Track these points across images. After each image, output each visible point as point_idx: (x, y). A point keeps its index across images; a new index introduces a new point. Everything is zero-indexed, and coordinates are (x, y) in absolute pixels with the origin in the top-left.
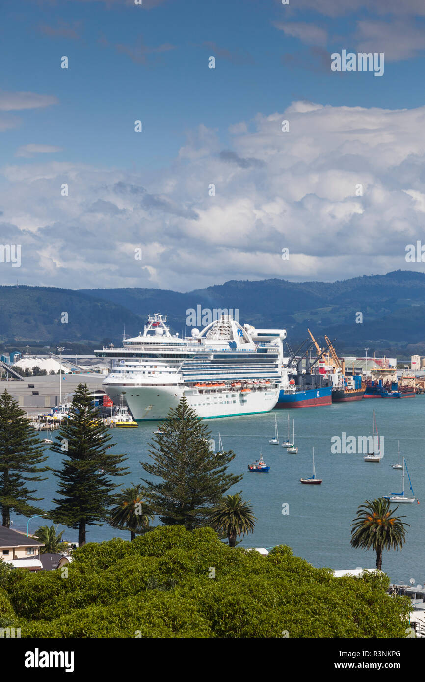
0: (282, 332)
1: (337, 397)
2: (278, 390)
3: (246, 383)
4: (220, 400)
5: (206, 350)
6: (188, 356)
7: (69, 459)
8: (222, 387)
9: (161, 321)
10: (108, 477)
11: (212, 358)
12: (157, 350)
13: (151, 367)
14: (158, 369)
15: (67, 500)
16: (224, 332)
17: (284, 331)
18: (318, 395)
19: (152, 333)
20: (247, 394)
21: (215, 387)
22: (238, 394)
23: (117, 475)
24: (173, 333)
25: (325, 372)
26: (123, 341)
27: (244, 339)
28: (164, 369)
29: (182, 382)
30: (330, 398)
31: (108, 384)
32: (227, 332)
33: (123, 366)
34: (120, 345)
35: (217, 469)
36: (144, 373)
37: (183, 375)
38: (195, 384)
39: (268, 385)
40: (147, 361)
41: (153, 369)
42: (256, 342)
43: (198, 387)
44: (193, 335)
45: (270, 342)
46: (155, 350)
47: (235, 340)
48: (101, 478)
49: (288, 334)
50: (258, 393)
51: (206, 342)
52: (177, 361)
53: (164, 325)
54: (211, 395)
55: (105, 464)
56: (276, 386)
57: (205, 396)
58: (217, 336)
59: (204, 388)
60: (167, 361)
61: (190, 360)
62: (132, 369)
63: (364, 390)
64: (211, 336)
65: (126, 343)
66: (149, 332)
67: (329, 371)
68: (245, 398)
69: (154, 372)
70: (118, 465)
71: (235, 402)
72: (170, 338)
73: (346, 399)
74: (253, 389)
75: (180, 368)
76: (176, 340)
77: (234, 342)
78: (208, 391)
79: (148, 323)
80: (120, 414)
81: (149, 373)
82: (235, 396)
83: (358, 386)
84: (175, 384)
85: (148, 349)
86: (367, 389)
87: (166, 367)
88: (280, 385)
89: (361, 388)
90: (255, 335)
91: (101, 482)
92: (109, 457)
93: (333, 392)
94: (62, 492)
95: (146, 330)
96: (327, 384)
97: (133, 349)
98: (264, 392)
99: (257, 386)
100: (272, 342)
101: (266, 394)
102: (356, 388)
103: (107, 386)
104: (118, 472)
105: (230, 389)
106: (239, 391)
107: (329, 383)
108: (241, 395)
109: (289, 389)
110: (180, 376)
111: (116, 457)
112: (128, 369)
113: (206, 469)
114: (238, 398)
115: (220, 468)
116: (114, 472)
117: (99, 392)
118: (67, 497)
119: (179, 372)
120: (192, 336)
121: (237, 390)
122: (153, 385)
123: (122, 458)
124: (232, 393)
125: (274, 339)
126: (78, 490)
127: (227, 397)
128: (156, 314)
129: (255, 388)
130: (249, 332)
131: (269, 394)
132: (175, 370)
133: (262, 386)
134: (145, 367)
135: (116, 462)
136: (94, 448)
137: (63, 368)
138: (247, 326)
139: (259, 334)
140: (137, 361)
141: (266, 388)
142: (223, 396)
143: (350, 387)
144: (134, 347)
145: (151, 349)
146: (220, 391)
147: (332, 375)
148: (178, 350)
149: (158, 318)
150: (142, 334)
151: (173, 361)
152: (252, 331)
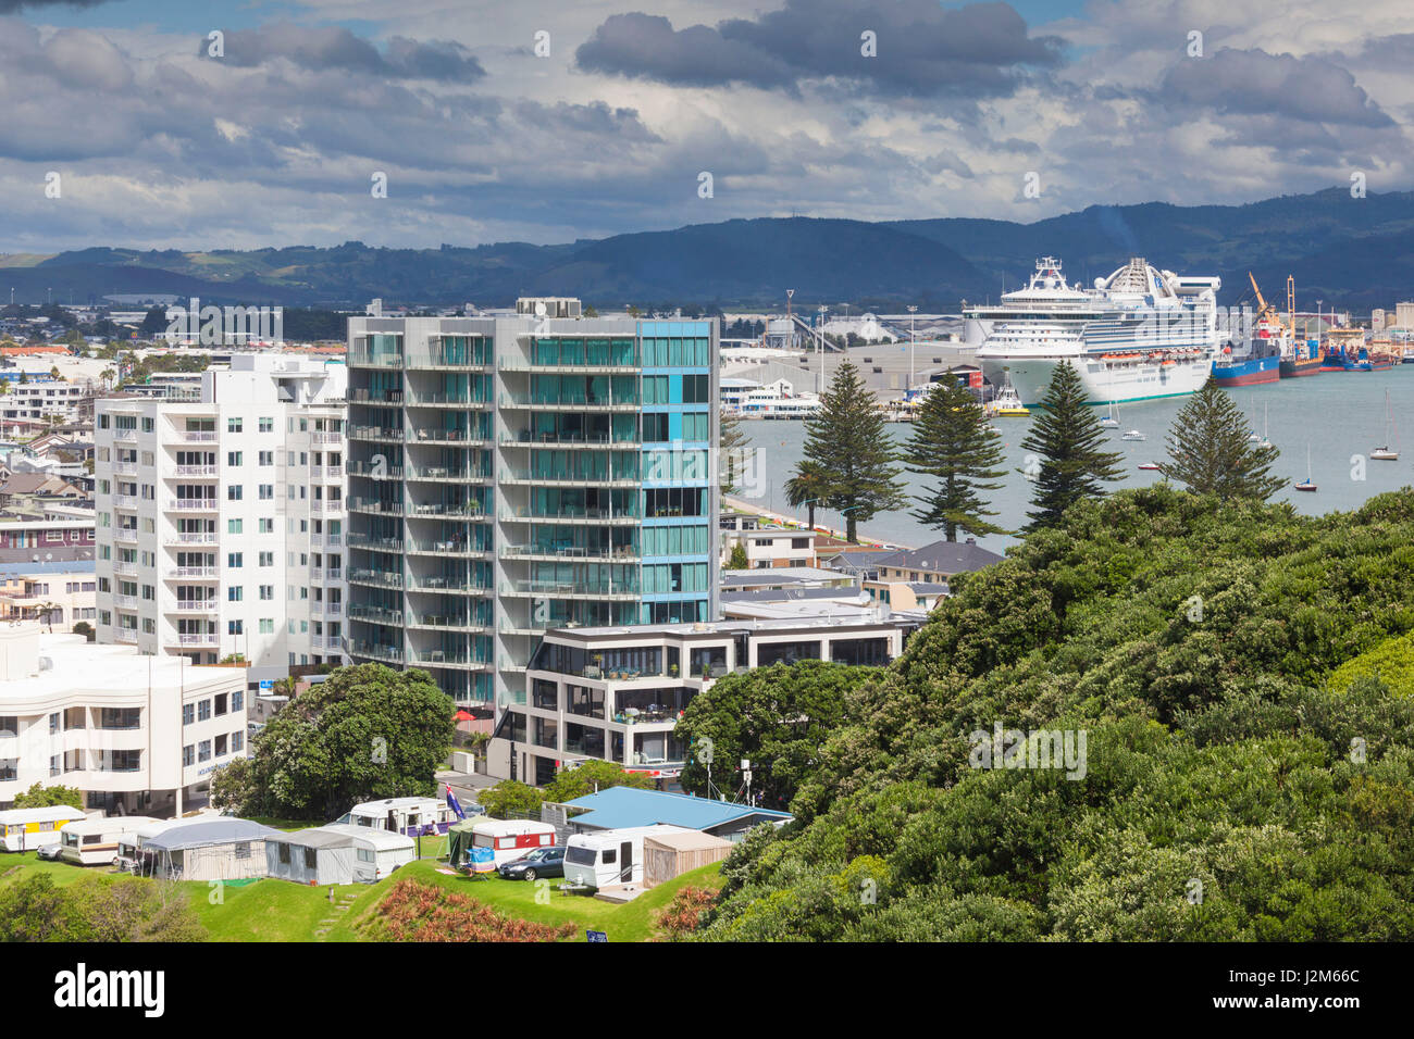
0: (1215, 281)
1: (1287, 371)
2: (1210, 361)
3: (1169, 352)
4: (1137, 377)
5: (1116, 308)
6: (1092, 317)
7: (1048, 459)
8: (1137, 358)
9: (1054, 268)
10: (1099, 483)
11: (1123, 318)
12: (1050, 308)
13: (1042, 332)
14: (1052, 335)
15: (1045, 513)
16: (1137, 282)
17: (1218, 279)
18: (1262, 368)
19: (1040, 285)
20: (1169, 368)
21: (1128, 359)
22: (1157, 368)
23: (1110, 479)
24: (1070, 284)
25: (1269, 336)
26: (1003, 296)
27: (1164, 291)
28: (1060, 335)
29: (1086, 352)
30: (1277, 374)
31: (983, 357)
32: (1141, 282)
33: (1002, 331)
34: (997, 302)
35: (1254, 471)
36: (1033, 340)
37: (1086, 343)
38: (1101, 356)
39: (1197, 354)
40: (1036, 324)
41: (1045, 335)
42: (1179, 295)
43: (1105, 360)
44: (1097, 286)
45: (1197, 295)
46: (1047, 308)
47: (1151, 292)
48: (1090, 484)
49: (1223, 283)
50: (1183, 365)
51: (1114, 297)
52: (1077, 324)
53: (1058, 274)
54: (1123, 370)
55: (1094, 465)
56: (1208, 356)
57: (1115, 371)
58: (1127, 288)
59: (1113, 360)
60: (1064, 324)
61: (1096, 322)
62: (1016, 335)
63: (1322, 360)
64: (1119, 288)
65: (1007, 300)
66: (1037, 284)
67: (1274, 334)
68: (1167, 374)
69: (1046, 340)
70: (1112, 467)
71: (1154, 379)
72: (1065, 292)
73: (1299, 373)
74: (1178, 361)
75: (1082, 333)
76: (1075, 294)
77: (1151, 297)
78: (1118, 365)
79: (1038, 271)
80: (1005, 398)
81: (1040, 340)
82: (1153, 371)
83: (1313, 354)
84: (1076, 356)
85: (1038, 308)
86: (1326, 358)
87: (1063, 332)
88: (1213, 354)
89: (1317, 357)
90: (1178, 285)
91: (1089, 490)
92: (1100, 456)
93: (1281, 363)
94: (1036, 503)
95: (1032, 284)
96: (1273, 353)
97: (1016, 307)
98: (1192, 365)
99: (1182, 356)
100: (1201, 295)
101: (1194, 368)
102: (1311, 358)
103: (982, 360)
104: (1114, 476)
105: (1147, 362)
106: (1160, 365)
107: (1275, 351)
108: (1162, 370)
109: (1223, 360)
110: (1082, 344)
111: (1110, 455)
112: (1011, 335)
113: (1242, 471)
114: (1157, 374)
115: (1259, 469)
116: (1106, 475)
117: (964, 367)
118: (1046, 509)
119: (1081, 339)
120: (1094, 288)
121: (1155, 363)
122: (1045, 357)
123: (1117, 457)
124: (1149, 367)
125: (1204, 291)
126: (1062, 500)
127: (1144, 372)
128: (1046, 259)
129: (1179, 360)
130: (1170, 281)
131: (1199, 367)
132: (1074, 336)
133: (1190, 356)
134: (1034, 332)
135: (1109, 463)
136: (1080, 444)
137: (889, 335)
138: (1167, 273)
139: (1182, 285)
140: (1022, 324)
141: (1194, 359)
142: (1138, 371)
143: (1302, 356)
144: (1017, 304)
145: (1042, 308)
146: (1135, 364)
147: (1279, 340)
148: (1079, 308)
149: (1049, 263)
150: (1028, 285)
151: (1071, 324)
152: (1174, 280)
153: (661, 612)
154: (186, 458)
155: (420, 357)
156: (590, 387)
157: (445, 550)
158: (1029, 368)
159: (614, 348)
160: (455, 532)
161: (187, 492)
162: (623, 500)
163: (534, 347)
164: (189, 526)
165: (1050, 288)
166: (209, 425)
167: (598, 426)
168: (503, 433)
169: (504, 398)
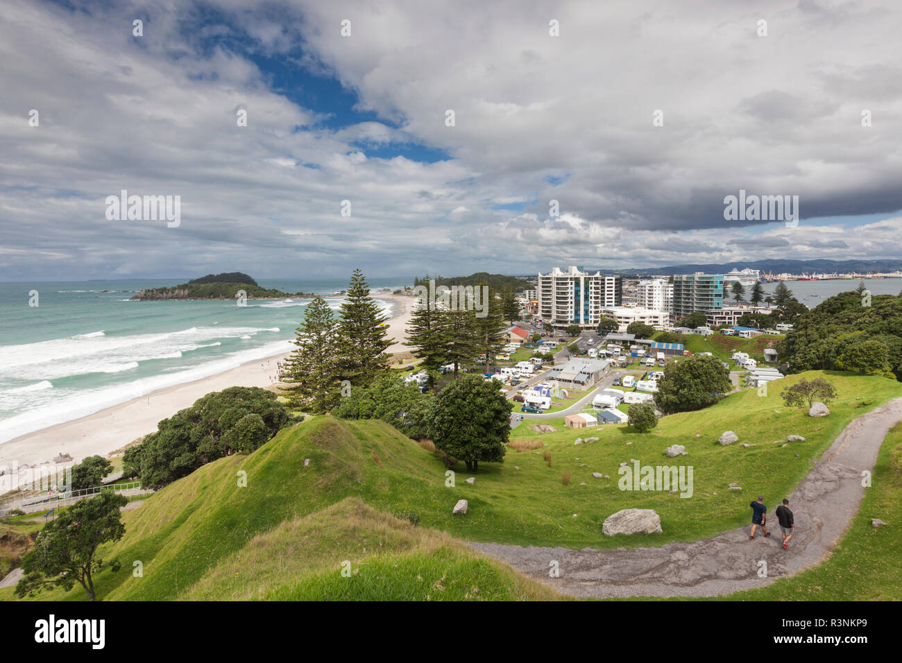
0: (759, 271)
4: (747, 283)
6: (741, 275)
11: (745, 275)
13: (734, 277)
18: (764, 282)
20: (752, 282)
21: (746, 280)
29: (741, 280)
30: (767, 282)
32: (748, 271)
33: (729, 277)
43: (743, 281)
46: (735, 274)
51: (744, 273)
52: (739, 276)
53: (736, 270)
57: (745, 282)
58: (746, 272)
60: (737, 276)
65: (729, 273)
67: (766, 277)
71: (750, 283)
72: (737, 272)
76: (739, 272)
77: (749, 273)
79: (734, 270)
84: (739, 280)
88: (758, 280)
96: (766, 280)
99: (753, 280)
100: (756, 272)
110: (740, 278)
120: (741, 272)
122: (735, 280)
124: (749, 281)
128: (735, 268)
131: (756, 281)
140: (732, 276)
143: (770, 280)
144: (731, 274)
148: (739, 274)
152: (752, 271)
153: (716, 308)
154: (649, 290)
155: (684, 279)
156: (709, 282)
157: (687, 300)
158: (732, 282)
159: (710, 278)
160: (689, 299)
161: (649, 294)
162: (712, 295)
163: (700, 278)
164: (650, 298)
165: (735, 272)
166: (652, 287)
167: (708, 287)
168: (695, 288)
169: (696, 284)
